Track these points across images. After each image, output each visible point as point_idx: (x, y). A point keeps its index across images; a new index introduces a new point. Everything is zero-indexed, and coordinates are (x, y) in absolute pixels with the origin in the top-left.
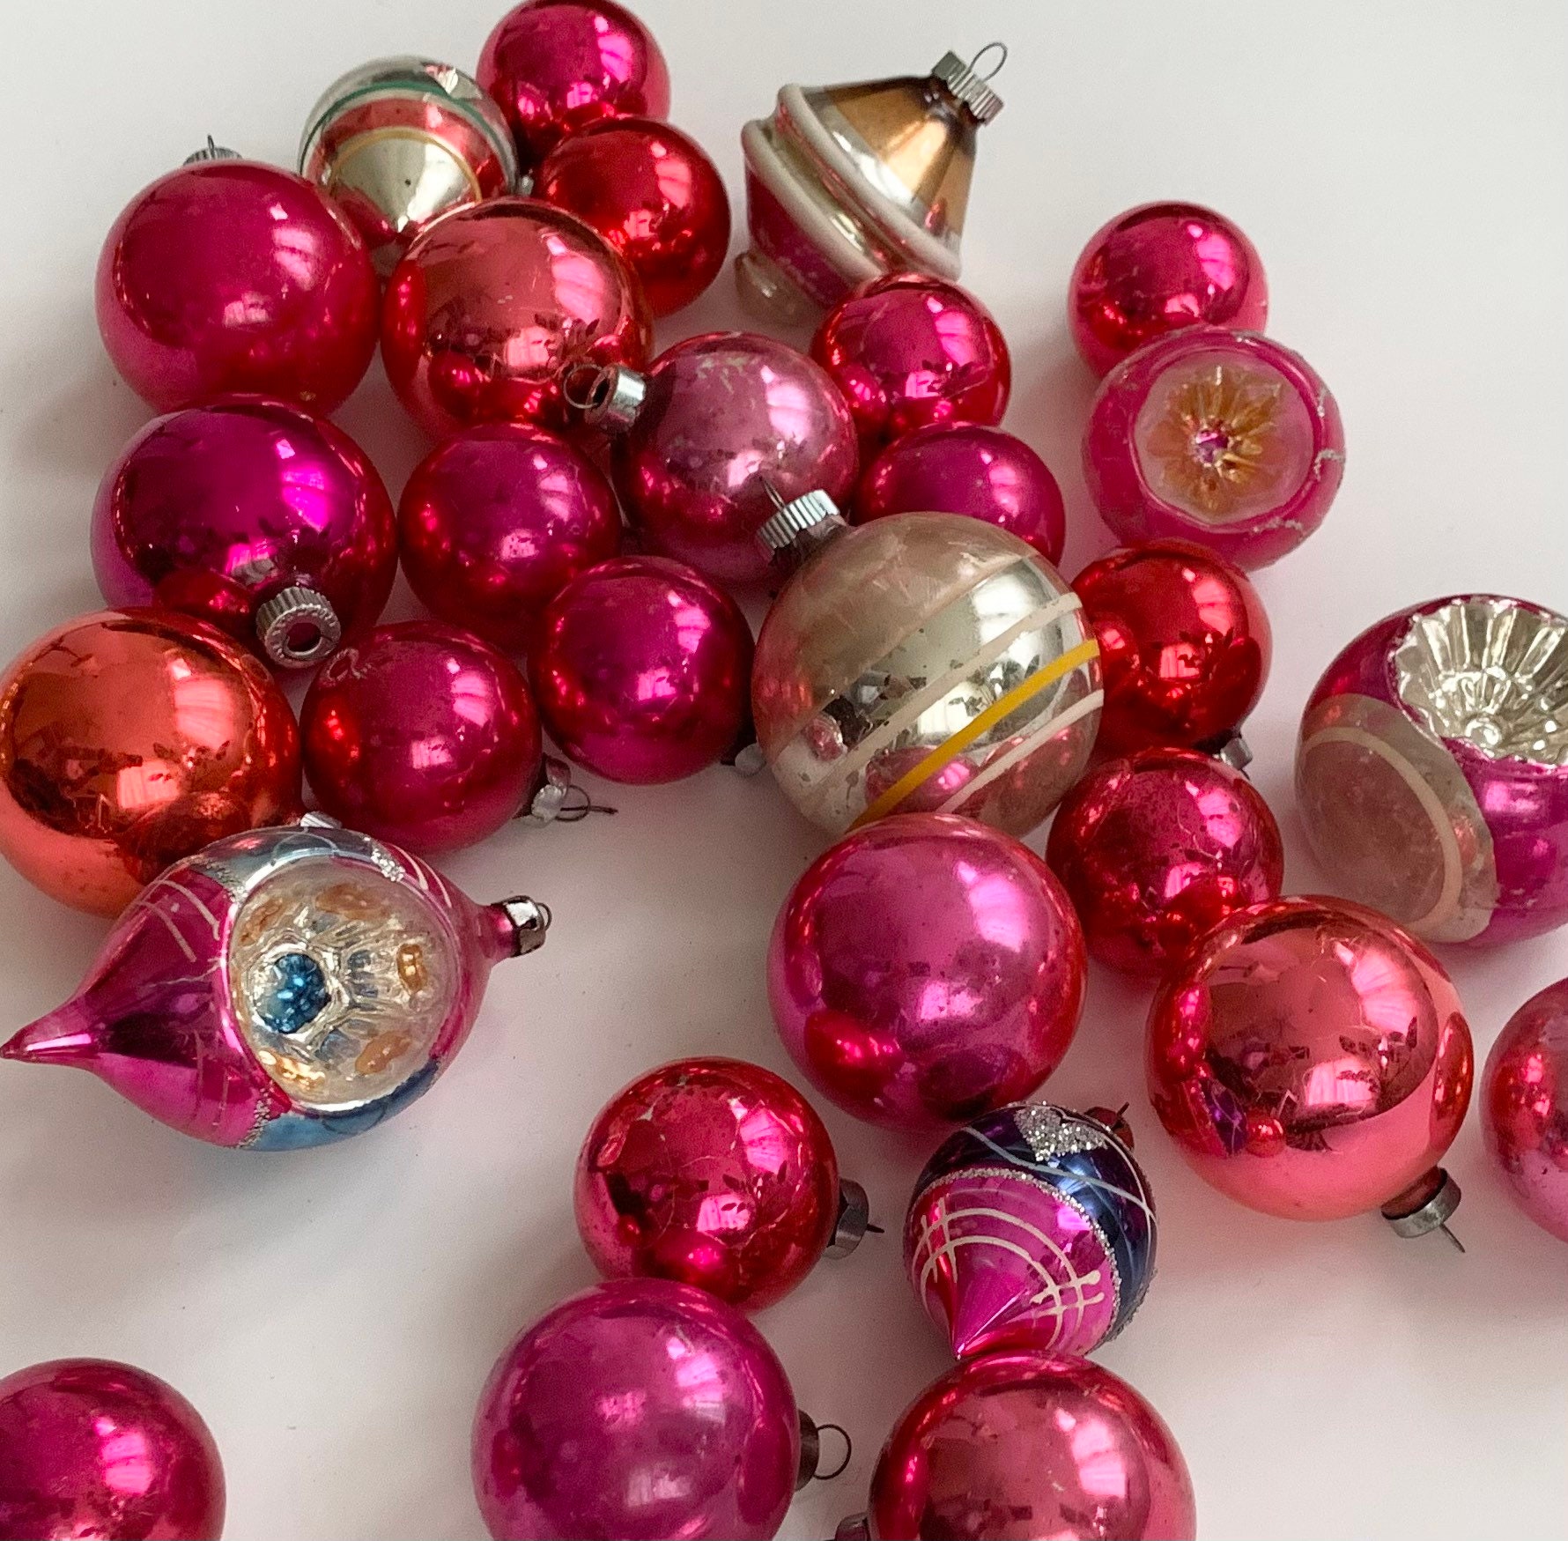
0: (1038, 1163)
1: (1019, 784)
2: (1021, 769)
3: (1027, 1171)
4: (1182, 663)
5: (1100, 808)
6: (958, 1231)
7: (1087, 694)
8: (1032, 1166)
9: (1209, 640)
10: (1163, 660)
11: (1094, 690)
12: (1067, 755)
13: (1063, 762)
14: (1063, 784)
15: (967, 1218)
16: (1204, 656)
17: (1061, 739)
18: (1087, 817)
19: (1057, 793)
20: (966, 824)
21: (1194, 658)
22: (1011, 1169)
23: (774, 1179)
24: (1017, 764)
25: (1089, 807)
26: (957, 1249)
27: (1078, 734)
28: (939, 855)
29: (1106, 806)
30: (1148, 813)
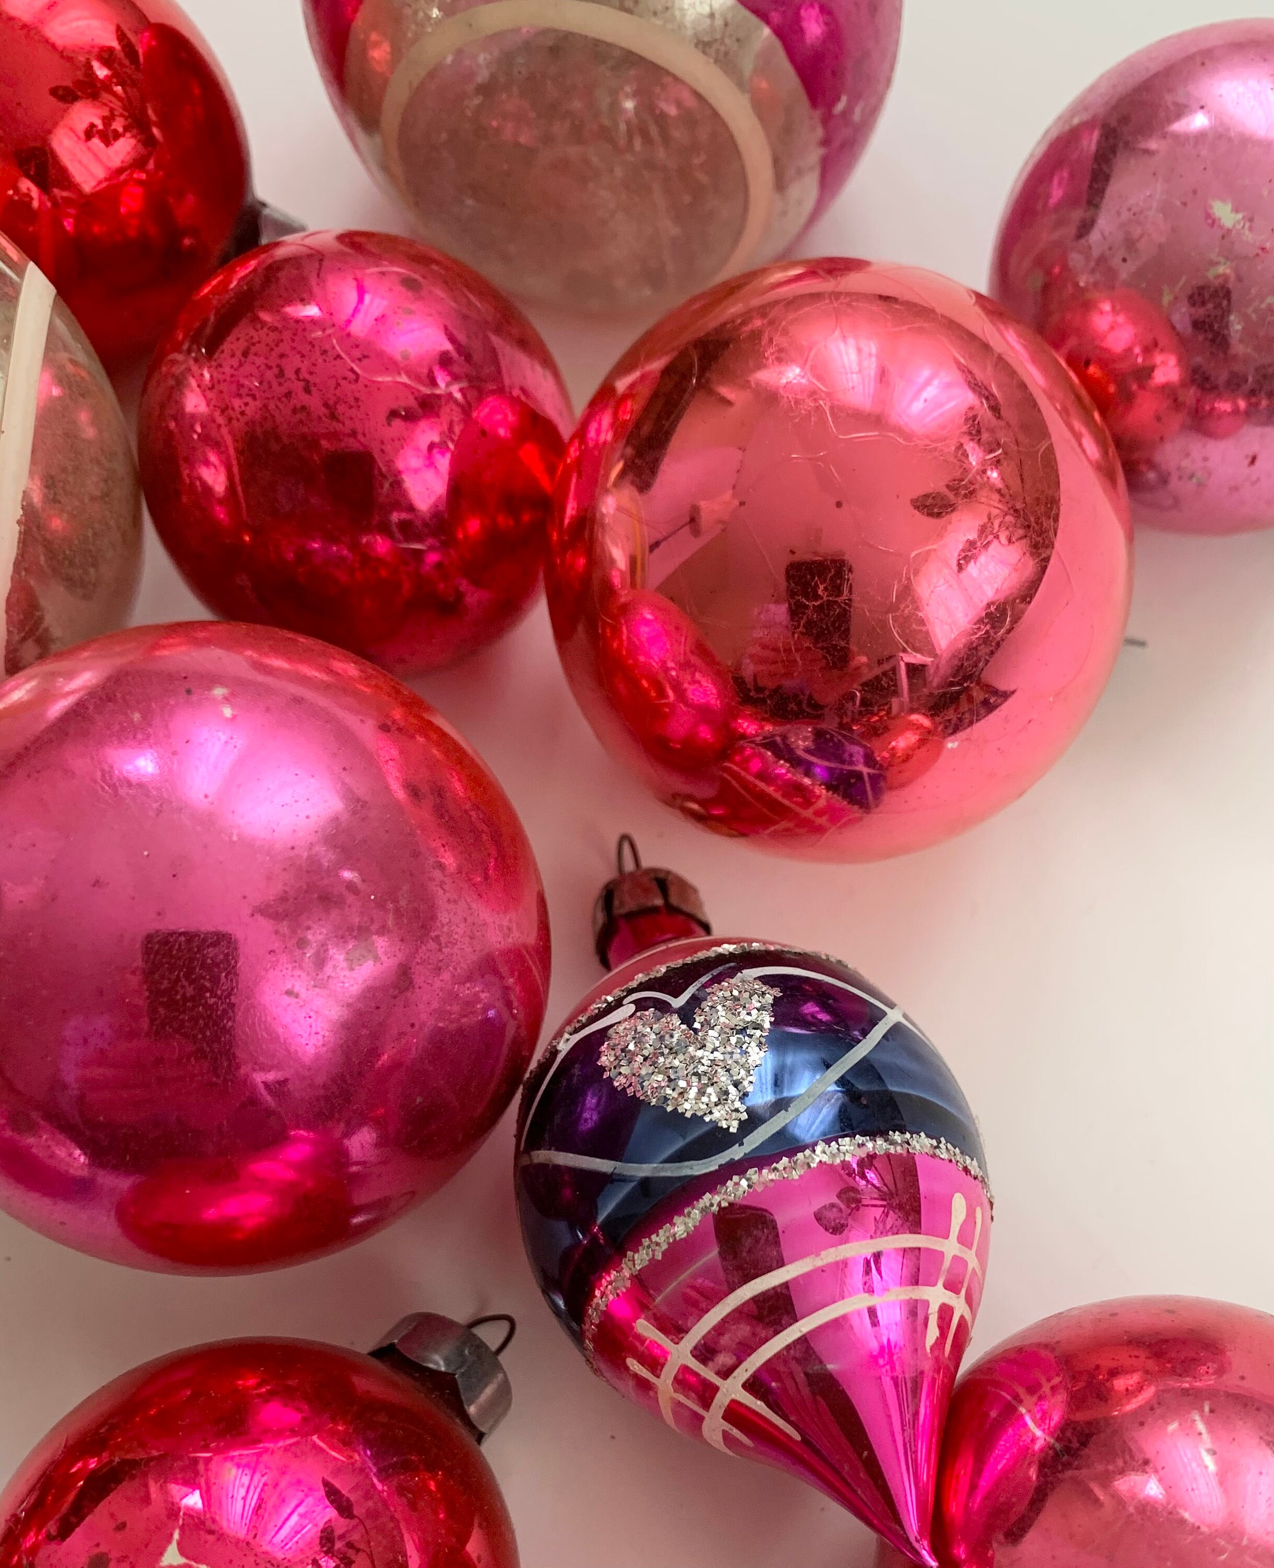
0: (737, 1139)
1: (57, 524)
2: (37, 498)
3: (738, 1168)
4: (96, 142)
5: (213, 458)
6: (724, 1359)
7: (17, 289)
8: (736, 1153)
9: (102, 72)
10: (66, 159)
11: (21, 273)
12: (83, 417)
13: (90, 433)
14: (121, 468)
15: (720, 1329)
16: (116, 104)
17: (52, 399)
18: (208, 490)
19: (123, 490)
20: (54, 675)
21: (107, 121)
22: (712, 1190)
23: (342, 1525)
24: (25, 494)
25: (192, 468)
26: (751, 1386)
27: (70, 368)
28: (69, 773)
29: (217, 445)
30: (304, 398)
